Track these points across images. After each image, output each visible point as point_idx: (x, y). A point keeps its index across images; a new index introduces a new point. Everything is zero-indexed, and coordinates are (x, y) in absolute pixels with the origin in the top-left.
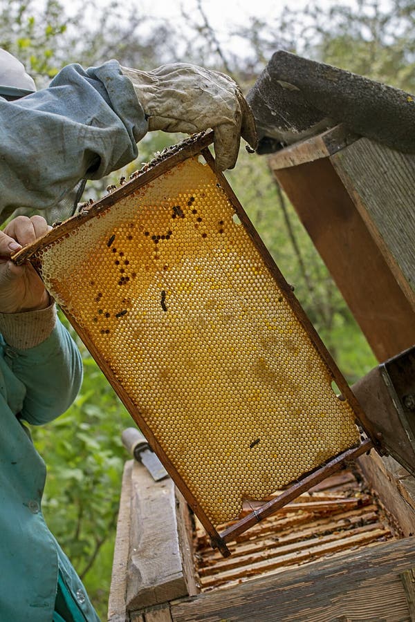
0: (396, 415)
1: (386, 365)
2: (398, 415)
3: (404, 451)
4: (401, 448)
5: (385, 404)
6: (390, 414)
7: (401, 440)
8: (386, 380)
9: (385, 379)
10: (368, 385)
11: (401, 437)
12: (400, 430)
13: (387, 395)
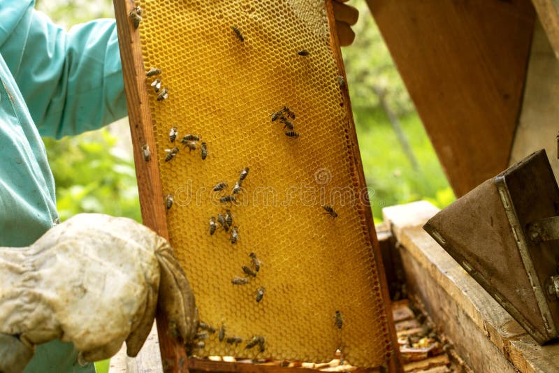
0: (516, 251)
1: (506, 177)
2: (519, 250)
3: (523, 302)
4: (519, 297)
5: (501, 234)
6: (506, 248)
7: (519, 287)
8: (505, 199)
9: (503, 199)
10: (477, 205)
11: (519, 281)
12: (520, 272)
13: (505, 221)
